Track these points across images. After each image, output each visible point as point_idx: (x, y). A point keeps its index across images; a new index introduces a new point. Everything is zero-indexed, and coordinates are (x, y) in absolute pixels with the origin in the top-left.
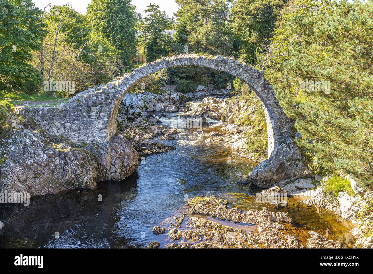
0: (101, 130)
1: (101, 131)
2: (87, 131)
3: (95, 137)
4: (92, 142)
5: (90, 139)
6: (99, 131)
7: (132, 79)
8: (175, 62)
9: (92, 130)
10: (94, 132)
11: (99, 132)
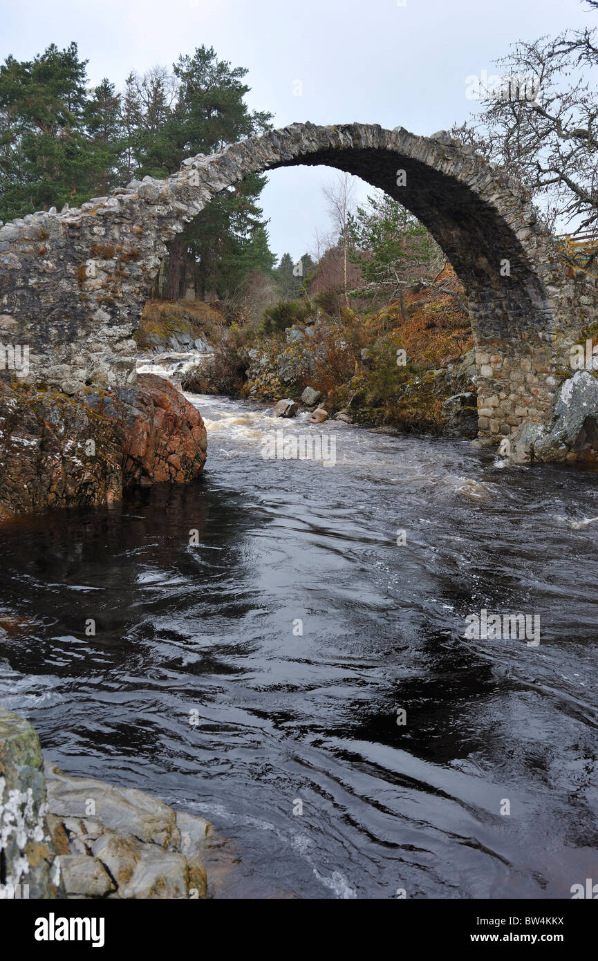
0: (118, 341)
1: (119, 346)
2: (72, 345)
3: (98, 365)
4: (88, 383)
5: (82, 373)
6: (111, 345)
7: (222, 177)
8: (341, 136)
9: (89, 340)
10: (95, 346)
11: (110, 350)
